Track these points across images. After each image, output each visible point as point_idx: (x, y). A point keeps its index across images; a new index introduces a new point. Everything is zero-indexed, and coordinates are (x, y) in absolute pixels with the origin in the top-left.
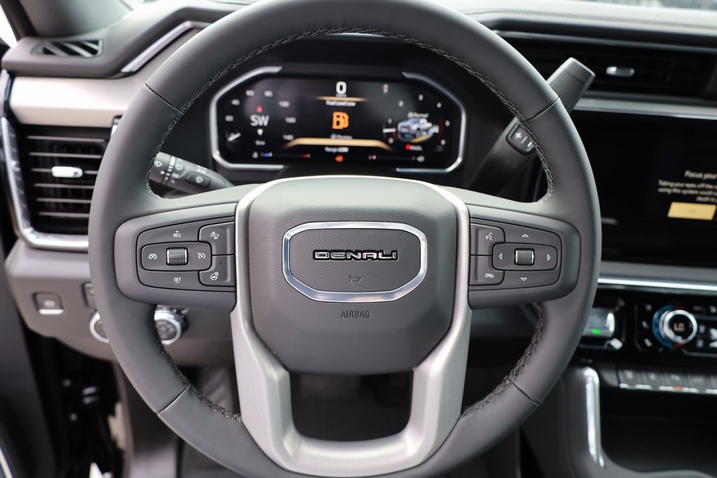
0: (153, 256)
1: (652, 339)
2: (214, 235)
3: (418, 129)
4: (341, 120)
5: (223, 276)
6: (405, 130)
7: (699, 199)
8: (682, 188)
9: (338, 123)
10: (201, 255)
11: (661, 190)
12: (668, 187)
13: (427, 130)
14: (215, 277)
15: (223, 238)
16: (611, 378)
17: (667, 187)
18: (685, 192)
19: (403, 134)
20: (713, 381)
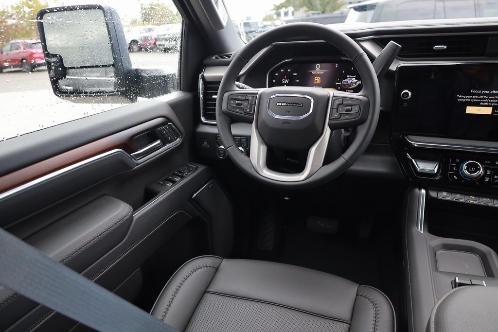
0: (232, 102)
1: (458, 175)
2: (250, 98)
3: (351, 82)
4: (318, 80)
5: (251, 111)
6: (345, 83)
7: (482, 104)
8: (471, 99)
9: (316, 81)
10: (245, 104)
11: (458, 100)
12: (463, 98)
13: (356, 83)
14: (248, 111)
15: (252, 100)
16: (433, 194)
17: (461, 98)
18: (472, 100)
19: (344, 85)
20: (495, 201)
